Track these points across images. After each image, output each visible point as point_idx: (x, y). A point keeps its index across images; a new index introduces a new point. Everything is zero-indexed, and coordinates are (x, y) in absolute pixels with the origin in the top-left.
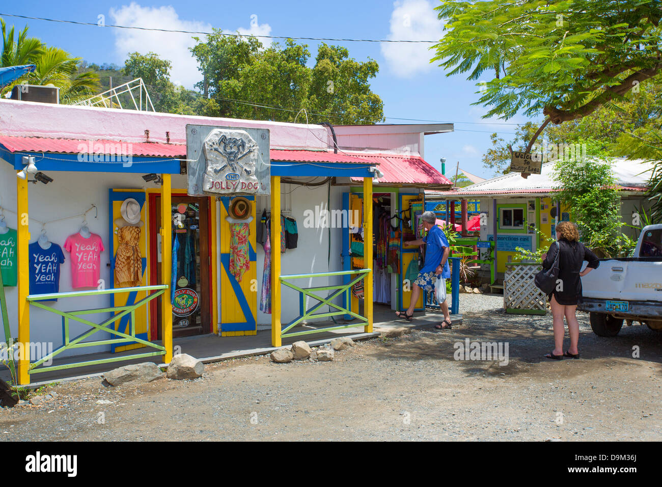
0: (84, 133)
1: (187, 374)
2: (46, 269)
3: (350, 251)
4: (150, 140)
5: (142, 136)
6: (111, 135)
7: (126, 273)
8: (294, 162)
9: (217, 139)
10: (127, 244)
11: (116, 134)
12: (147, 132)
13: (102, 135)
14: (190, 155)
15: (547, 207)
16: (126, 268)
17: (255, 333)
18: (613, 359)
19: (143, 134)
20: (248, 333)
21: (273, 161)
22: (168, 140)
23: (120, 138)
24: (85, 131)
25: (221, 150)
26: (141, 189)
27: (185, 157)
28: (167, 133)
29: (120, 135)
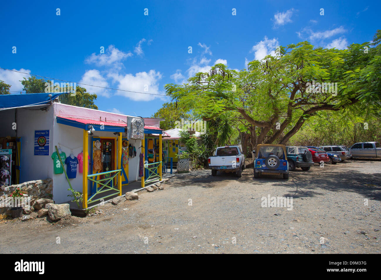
0: (84, 117)
1: (136, 198)
2: (74, 166)
3: (148, 156)
4: (101, 120)
5: (99, 119)
6: (91, 118)
7: (98, 166)
8: (149, 129)
9: (135, 121)
10: (98, 156)
11: (92, 118)
12: (101, 117)
13: (89, 118)
14: (128, 127)
15: (171, 143)
16: (98, 164)
17: (128, 184)
18: (227, 180)
19: (100, 118)
20: (126, 184)
21: (145, 129)
22: (106, 120)
23: (94, 119)
24: (84, 116)
25: (136, 125)
26: (98, 137)
27: (126, 127)
28: (106, 118)
29: (93, 118)
